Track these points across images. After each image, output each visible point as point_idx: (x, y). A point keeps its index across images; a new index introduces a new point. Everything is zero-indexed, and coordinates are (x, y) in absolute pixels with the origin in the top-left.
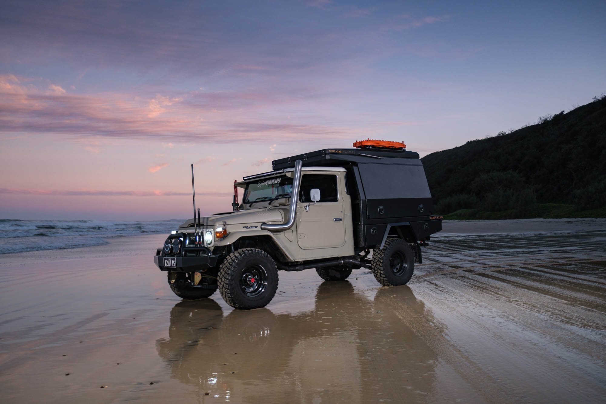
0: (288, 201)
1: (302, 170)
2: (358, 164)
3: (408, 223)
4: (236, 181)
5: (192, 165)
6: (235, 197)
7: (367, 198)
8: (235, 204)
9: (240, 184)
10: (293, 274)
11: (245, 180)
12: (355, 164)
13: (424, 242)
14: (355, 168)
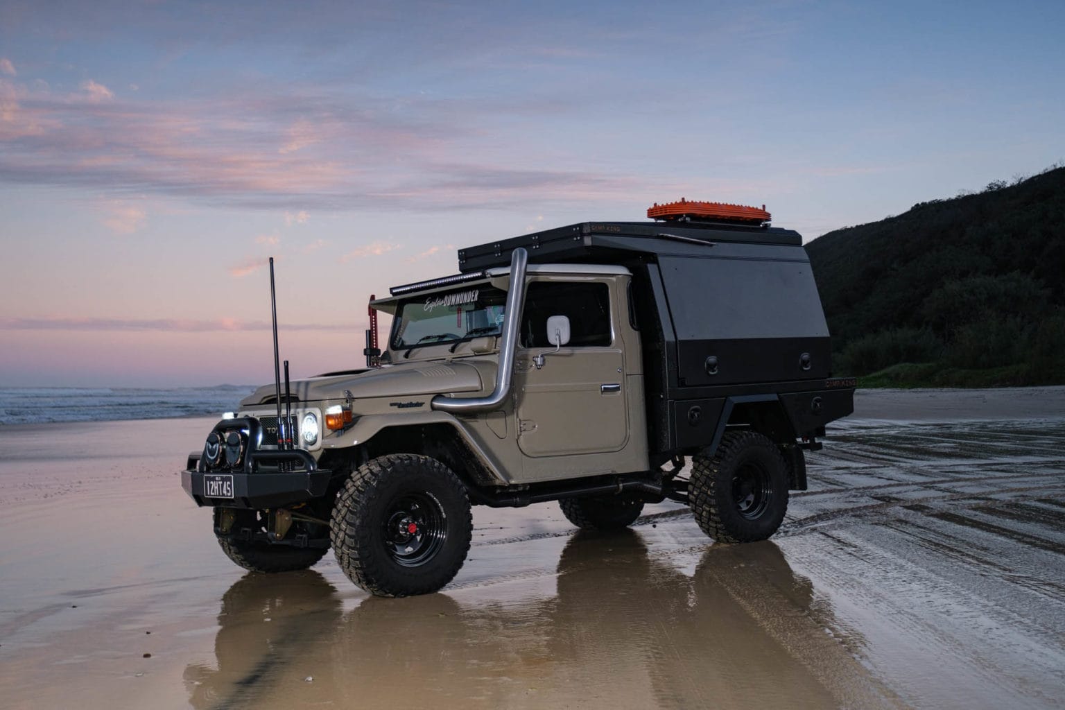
0: (494, 343)
1: (528, 270)
2: (660, 259)
3: (774, 397)
4: (373, 297)
5: (271, 259)
6: (372, 335)
7: (680, 337)
8: (371, 351)
9: (384, 305)
10: (508, 515)
11: (394, 294)
12: (652, 258)
13: (812, 441)
14: (652, 268)
